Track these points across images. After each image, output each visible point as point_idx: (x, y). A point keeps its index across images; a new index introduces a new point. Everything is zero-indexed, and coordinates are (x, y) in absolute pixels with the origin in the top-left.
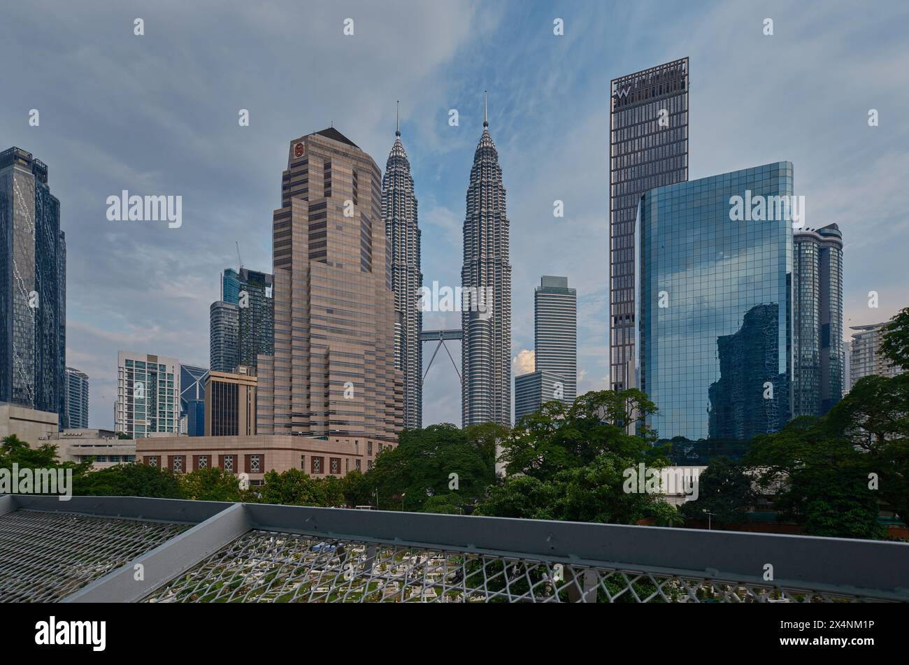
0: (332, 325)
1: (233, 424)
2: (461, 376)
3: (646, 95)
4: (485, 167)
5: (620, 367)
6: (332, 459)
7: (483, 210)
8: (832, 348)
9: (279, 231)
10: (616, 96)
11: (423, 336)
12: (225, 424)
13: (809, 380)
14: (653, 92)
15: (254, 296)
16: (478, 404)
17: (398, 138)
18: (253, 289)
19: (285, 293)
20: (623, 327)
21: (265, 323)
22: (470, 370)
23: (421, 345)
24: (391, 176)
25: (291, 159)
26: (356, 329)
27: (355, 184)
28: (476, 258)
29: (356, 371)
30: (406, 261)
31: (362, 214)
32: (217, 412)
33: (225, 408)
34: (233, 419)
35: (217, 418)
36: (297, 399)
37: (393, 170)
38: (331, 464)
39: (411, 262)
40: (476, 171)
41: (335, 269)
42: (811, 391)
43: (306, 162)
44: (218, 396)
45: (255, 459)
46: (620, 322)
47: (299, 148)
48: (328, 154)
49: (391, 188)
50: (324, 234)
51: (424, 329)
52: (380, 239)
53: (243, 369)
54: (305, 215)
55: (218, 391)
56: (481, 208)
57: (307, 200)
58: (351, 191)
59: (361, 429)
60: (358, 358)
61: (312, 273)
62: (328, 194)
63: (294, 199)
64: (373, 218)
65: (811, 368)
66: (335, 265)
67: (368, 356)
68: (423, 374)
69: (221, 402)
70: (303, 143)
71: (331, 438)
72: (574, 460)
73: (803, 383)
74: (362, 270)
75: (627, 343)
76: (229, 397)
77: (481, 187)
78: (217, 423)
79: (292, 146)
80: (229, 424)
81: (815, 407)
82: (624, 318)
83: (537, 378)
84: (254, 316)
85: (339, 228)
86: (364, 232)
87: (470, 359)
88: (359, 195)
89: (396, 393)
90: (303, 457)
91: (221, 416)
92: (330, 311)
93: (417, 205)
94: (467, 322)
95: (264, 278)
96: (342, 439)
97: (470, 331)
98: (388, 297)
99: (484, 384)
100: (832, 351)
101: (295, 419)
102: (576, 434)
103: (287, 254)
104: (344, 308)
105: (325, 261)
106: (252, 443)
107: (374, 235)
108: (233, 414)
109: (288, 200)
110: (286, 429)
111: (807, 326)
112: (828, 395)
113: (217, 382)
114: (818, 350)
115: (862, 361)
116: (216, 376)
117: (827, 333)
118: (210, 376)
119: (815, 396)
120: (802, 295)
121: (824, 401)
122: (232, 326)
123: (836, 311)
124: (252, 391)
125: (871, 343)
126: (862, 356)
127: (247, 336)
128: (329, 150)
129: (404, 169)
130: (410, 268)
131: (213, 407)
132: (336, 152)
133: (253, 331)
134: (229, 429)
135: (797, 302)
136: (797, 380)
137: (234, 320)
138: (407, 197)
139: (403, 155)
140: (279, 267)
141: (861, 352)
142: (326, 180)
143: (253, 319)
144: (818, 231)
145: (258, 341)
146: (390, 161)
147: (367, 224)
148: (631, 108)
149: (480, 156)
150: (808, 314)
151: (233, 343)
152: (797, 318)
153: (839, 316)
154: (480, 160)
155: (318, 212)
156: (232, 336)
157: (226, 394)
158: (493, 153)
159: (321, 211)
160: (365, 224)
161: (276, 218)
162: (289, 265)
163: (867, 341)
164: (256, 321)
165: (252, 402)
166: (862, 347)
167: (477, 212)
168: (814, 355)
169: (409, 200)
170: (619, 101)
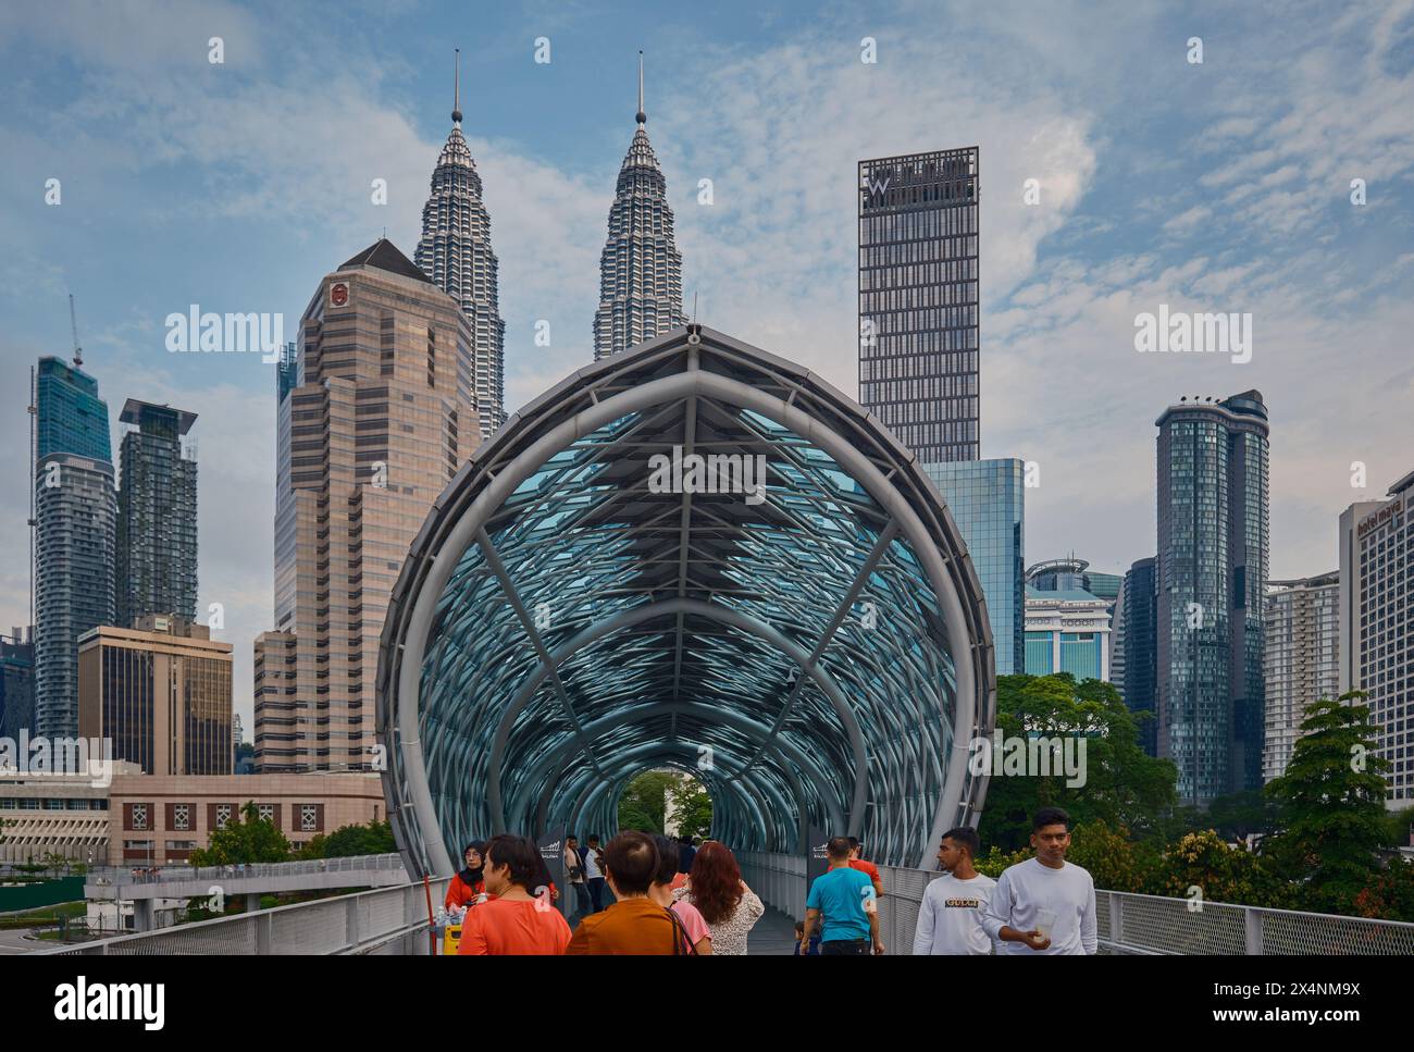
1: (144, 732)
3: (915, 196)
4: (639, 207)
7: (636, 295)
8: (1249, 609)
10: (867, 190)
12: (129, 730)
13: (1211, 666)
15: (157, 457)
17: (458, 125)
18: (155, 442)
21: (179, 514)
24: (441, 206)
32: (114, 708)
34: (143, 722)
35: (114, 718)
37: (447, 194)
40: (623, 213)
42: (1213, 685)
44: (114, 676)
47: (339, 291)
49: (443, 233)
53: (161, 622)
55: (114, 665)
56: (630, 291)
65: (1213, 644)
69: (121, 686)
73: (1200, 672)
76: (136, 678)
78: (113, 728)
80: (136, 732)
81: (1220, 714)
84: (156, 499)
91: (121, 713)
93: (495, 268)
95: (177, 419)
100: (1249, 615)
108: (143, 709)
111: (1207, 570)
112: (1242, 692)
113: (114, 648)
114: (1225, 614)
115: (1277, 640)
116: (111, 635)
117: (1241, 583)
118: (98, 636)
119: (1220, 693)
120: (1200, 514)
121: (1236, 702)
122: (89, 507)
123: (1256, 545)
124: (178, 666)
125: (1289, 610)
126: (1278, 632)
127: (142, 540)
128: (388, 296)
129: (471, 193)
130: (482, 402)
131: (105, 697)
132: (400, 298)
133: (156, 531)
134: (136, 740)
135: (1192, 529)
136: (1191, 665)
137: (94, 495)
138: (478, 252)
139: (468, 164)
140: (301, 484)
141: (1277, 624)
142: (385, 346)
143: (156, 507)
144: (1228, 404)
145: (164, 552)
146: (440, 173)
147: (450, 415)
148: (891, 213)
149: (629, 184)
150: (1209, 549)
151: (90, 544)
152: (1191, 556)
153: (1262, 554)
154: (629, 191)
155: (372, 401)
156: (89, 529)
157: (128, 672)
158: (655, 179)
159: (379, 400)
160: (447, 417)
161: (296, 401)
162: (320, 483)
163: (1285, 606)
164: (162, 510)
165: (179, 687)
166: (1278, 616)
167: (622, 298)
168: (1218, 622)
169: (481, 260)
170: (871, 198)
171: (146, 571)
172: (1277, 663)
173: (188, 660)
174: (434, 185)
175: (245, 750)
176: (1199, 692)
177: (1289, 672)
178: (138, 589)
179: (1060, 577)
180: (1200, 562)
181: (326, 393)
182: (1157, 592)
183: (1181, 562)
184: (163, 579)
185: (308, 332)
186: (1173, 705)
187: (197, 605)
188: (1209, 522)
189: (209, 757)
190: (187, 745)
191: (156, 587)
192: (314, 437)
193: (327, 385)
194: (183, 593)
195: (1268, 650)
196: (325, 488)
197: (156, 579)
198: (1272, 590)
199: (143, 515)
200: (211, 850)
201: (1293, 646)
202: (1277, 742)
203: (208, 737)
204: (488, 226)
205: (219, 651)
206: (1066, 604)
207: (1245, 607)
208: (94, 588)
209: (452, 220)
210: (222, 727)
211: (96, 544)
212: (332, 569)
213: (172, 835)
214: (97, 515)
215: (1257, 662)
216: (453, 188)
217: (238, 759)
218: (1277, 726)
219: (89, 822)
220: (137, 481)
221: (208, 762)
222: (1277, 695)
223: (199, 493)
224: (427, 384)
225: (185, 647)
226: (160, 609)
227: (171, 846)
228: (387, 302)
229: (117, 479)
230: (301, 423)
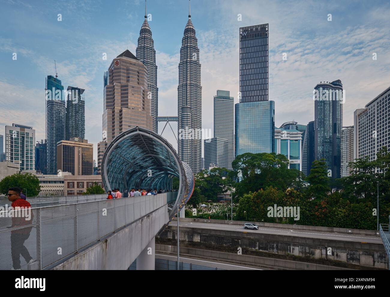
1: (72, 165)
2: (177, 140)
4: (189, 38)
7: (188, 59)
8: (338, 134)
12: (69, 165)
13: (328, 147)
17: (146, 19)
21: (81, 113)
23: (157, 123)
24: (142, 39)
28: (185, 83)
32: (65, 159)
33: (69, 157)
34: (72, 162)
35: (65, 162)
37: (143, 36)
39: (153, 82)
40: (185, 39)
41: (131, 110)
42: (328, 152)
43: (120, 68)
44: (65, 152)
47: (117, 62)
49: (143, 45)
53: (76, 139)
54: (119, 89)
55: (65, 149)
57: (121, 83)
62: (128, 81)
65: (328, 142)
69: (67, 154)
70: (119, 61)
73: (325, 149)
76: (70, 152)
77: (187, 48)
78: (65, 164)
80: (70, 165)
81: (330, 159)
83: (214, 141)
84: (75, 110)
88: (139, 80)
91: (67, 160)
92: (129, 126)
93: (155, 53)
97: (182, 119)
104: (135, 125)
108: (72, 160)
111: (327, 124)
112: (336, 154)
113: (65, 145)
114: (331, 135)
115: (344, 141)
116: (64, 142)
117: (335, 127)
118: (62, 142)
119: (330, 154)
120: (325, 110)
121: (334, 156)
122: (59, 111)
123: (339, 118)
124: (80, 149)
125: (347, 134)
126: (344, 139)
127: (72, 119)
128: (128, 63)
129: (149, 35)
130: (152, 85)
131: (63, 157)
132: (131, 64)
133: (75, 117)
134: (70, 167)
135: (323, 114)
136: (323, 147)
137: (61, 109)
138: (151, 50)
139: (148, 28)
140: (108, 107)
141: (344, 137)
142: (128, 75)
143: (75, 111)
144: (332, 83)
145: (77, 122)
146: (142, 30)
147: (143, 91)
148: (247, 40)
149: (187, 32)
150: (327, 119)
151: (60, 120)
152: (323, 120)
153: (341, 120)
154: (187, 34)
155: (125, 88)
156: (59, 117)
157: (69, 151)
158: (193, 31)
159: (126, 88)
160: (142, 91)
161: (107, 88)
162: (113, 107)
163: (346, 133)
164: (77, 112)
165: (80, 154)
166: (344, 135)
167: (185, 60)
168: (330, 137)
169: (152, 51)
170: (243, 36)
171: (73, 127)
172: (344, 147)
173: (83, 148)
174: (140, 34)
175: (96, 169)
176: (325, 154)
177: (347, 149)
178: (71, 131)
179: (291, 126)
180: (325, 122)
181: (114, 86)
182: (314, 129)
183: (320, 122)
184: (77, 129)
185: (110, 72)
186: (318, 157)
187: (85, 135)
188: (327, 112)
189: (87, 170)
190: (82, 168)
191: (75, 131)
192: (111, 97)
193: (114, 84)
194: (81, 132)
195: (342, 143)
196: (114, 108)
197: (75, 129)
198: (343, 129)
199: (72, 114)
200: (87, 192)
201: (348, 143)
202: (344, 166)
203: (87, 166)
204: (153, 43)
205: (90, 146)
206: (291, 133)
207: (336, 133)
208: (61, 131)
209: (145, 42)
210: (90, 163)
211: (61, 120)
212: (115, 127)
213: (78, 189)
214: (61, 113)
215: (339, 146)
216: (145, 34)
217: (95, 171)
218: (344, 162)
219: (60, 186)
220: (71, 106)
221: (87, 172)
222: (344, 154)
223: (85, 108)
224: (137, 84)
225: (82, 145)
226: (76, 136)
227: (78, 192)
228: (128, 65)
229: (66, 105)
230: (108, 93)
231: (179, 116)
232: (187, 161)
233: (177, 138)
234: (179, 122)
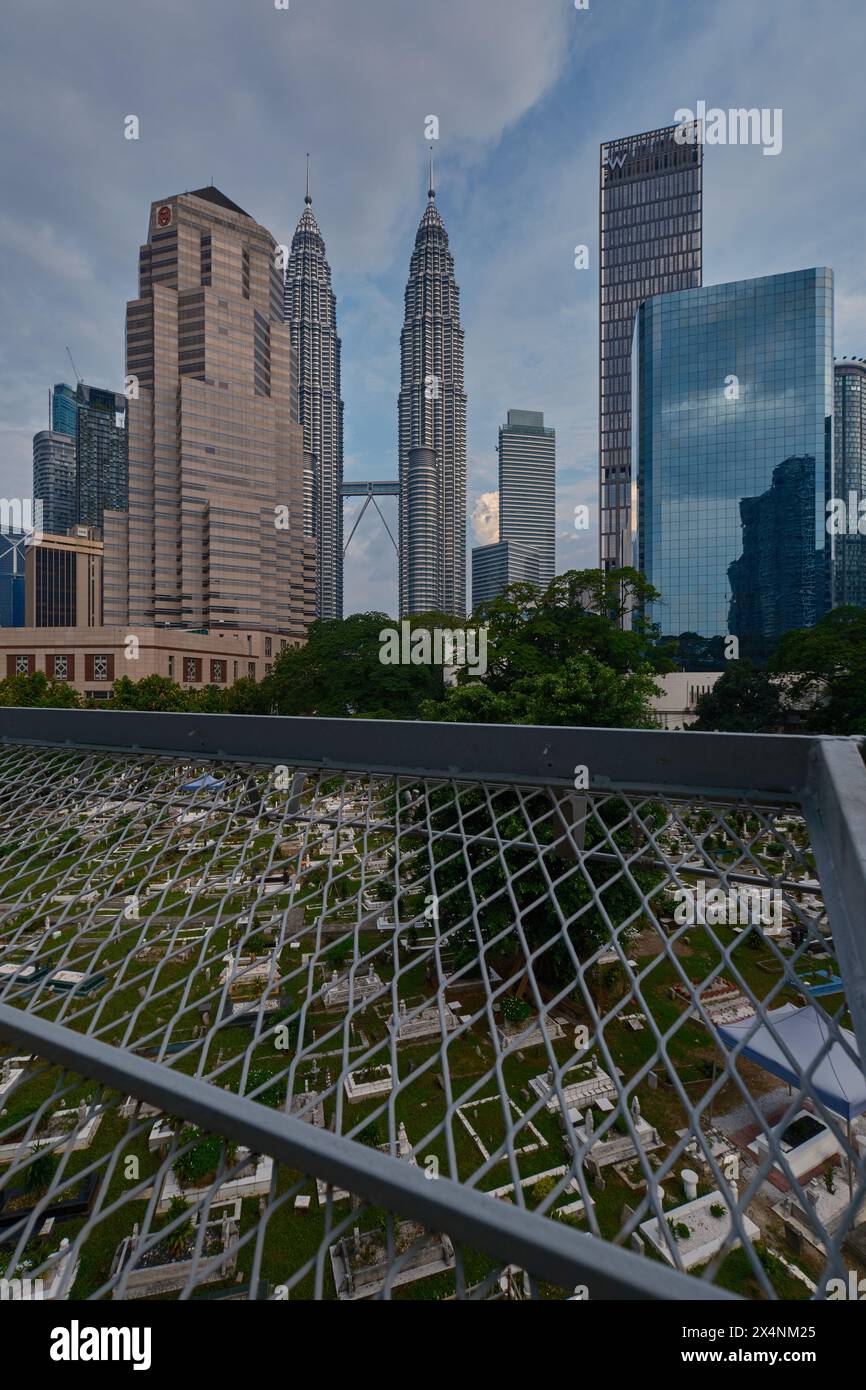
0: (214, 470)
1: (68, 610)
2: (398, 546)
3: (648, 167)
4: (431, 254)
5: (613, 538)
6: (213, 662)
7: (428, 314)
9: (134, 331)
10: (607, 166)
11: (344, 490)
12: (57, 609)
14: (657, 162)
15: (99, 424)
16: (421, 585)
17: (309, 206)
18: (98, 415)
19: (143, 422)
20: (617, 483)
21: (115, 465)
22: (410, 538)
23: (341, 501)
25: (151, 230)
26: (248, 477)
27: (246, 269)
28: (418, 382)
29: (248, 536)
30: (319, 381)
31: (256, 313)
32: (45, 592)
33: (56, 587)
35: (45, 601)
36: (162, 575)
37: (301, 251)
38: (212, 668)
39: (327, 384)
40: (418, 259)
41: (217, 389)
43: (174, 234)
44: (45, 569)
45: (100, 662)
46: (613, 476)
47: (164, 213)
48: (206, 224)
50: (201, 339)
51: (346, 479)
52: (282, 350)
53: (82, 531)
54: (172, 310)
55: (45, 562)
56: (425, 312)
57: (177, 289)
58: (240, 279)
59: (255, 619)
60: (252, 518)
61: (183, 395)
62: (206, 282)
63: (156, 287)
64: (272, 319)
66: (217, 383)
67: (266, 516)
68: (345, 542)
69: (51, 578)
70: (170, 207)
71: (213, 632)
72: (549, 664)
73: (848, 563)
74: (256, 392)
75: (622, 504)
76: (63, 571)
77: (425, 281)
78: (45, 608)
79: (153, 210)
82: (618, 470)
83: (501, 551)
85: (223, 331)
86: (260, 338)
87: (410, 522)
88: (251, 286)
89: (305, 569)
90: (171, 658)
91: (51, 597)
92: (210, 450)
93: (334, 302)
94: (405, 471)
95: (113, 400)
96: (229, 633)
97: (410, 484)
98: (293, 433)
99: (429, 558)
101: (159, 605)
102: (552, 628)
103: (147, 365)
104: (230, 446)
105: (202, 378)
106: (97, 638)
107: (273, 343)
108: (68, 595)
109: (147, 288)
110: (146, 618)
113: (44, 549)
120: (847, 445)
124: (95, 563)
129: (318, 251)
131: (38, 584)
133: (98, 476)
134: (63, 613)
138: (322, 291)
139: (315, 231)
146: (297, 237)
149: (423, 238)
157: (56, 567)
158: (442, 235)
167: (419, 317)
169: (324, 296)
170: (611, 173)
178: (86, 516)
204: (329, 274)
209: (305, 269)
216: (306, 247)
231: (401, 480)
232: (424, 604)
233: (397, 541)
234: (401, 496)
